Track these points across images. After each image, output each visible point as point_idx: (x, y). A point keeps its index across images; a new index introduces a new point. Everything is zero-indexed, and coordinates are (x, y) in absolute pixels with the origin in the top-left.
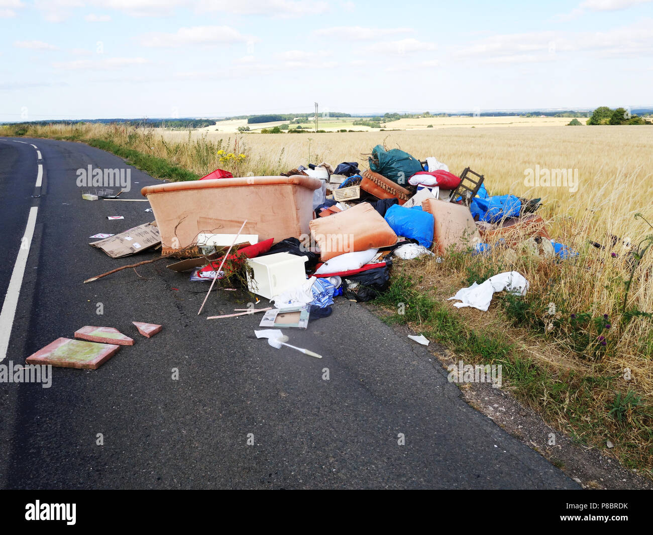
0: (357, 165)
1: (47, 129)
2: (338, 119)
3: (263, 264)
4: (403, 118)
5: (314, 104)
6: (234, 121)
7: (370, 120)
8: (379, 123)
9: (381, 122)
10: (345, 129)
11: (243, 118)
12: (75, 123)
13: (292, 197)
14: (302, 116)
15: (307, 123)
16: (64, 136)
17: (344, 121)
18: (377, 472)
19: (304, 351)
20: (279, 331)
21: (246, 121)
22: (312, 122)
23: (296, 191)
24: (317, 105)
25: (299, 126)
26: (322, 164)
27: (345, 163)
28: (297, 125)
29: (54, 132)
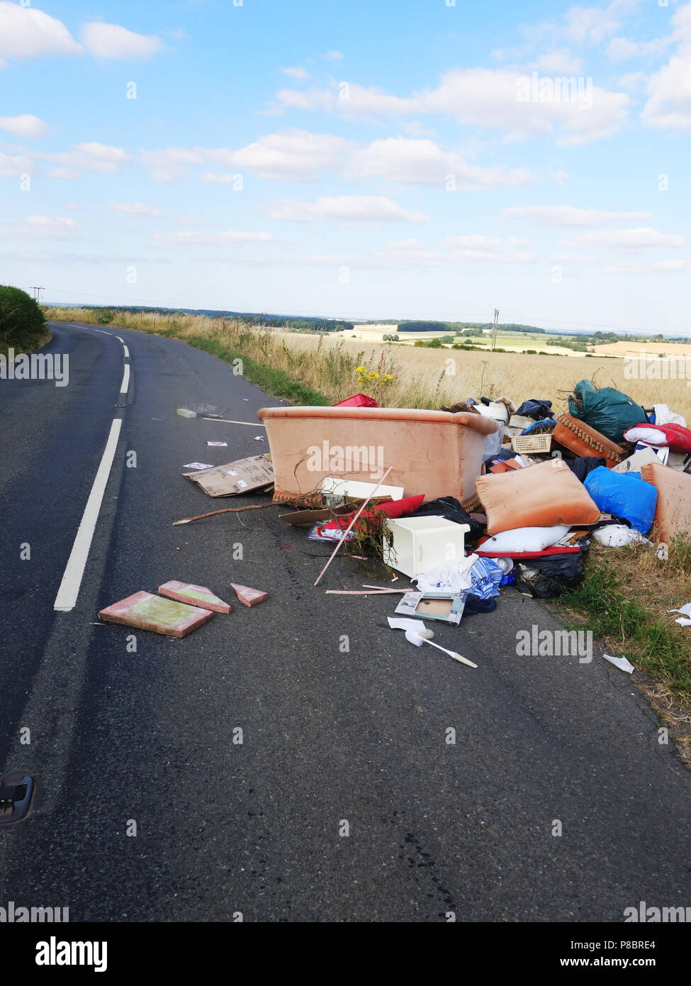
0: (550, 404)
1: (137, 318)
2: (525, 335)
3: (407, 528)
4: (622, 340)
5: (493, 312)
6: (379, 327)
7: (573, 340)
8: (585, 345)
9: (588, 344)
10: (534, 350)
11: (391, 322)
12: (172, 312)
13: (455, 441)
14: (475, 326)
15: (480, 337)
16: (157, 330)
17: (534, 339)
18: (543, 837)
19: (453, 654)
20: (421, 622)
21: (396, 327)
22: (487, 336)
23: (463, 434)
24: (497, 313)
25: (468, 340)
26: (500, 398)
27: (533, 401)
28: (466, 339)
29: (146, 323)
